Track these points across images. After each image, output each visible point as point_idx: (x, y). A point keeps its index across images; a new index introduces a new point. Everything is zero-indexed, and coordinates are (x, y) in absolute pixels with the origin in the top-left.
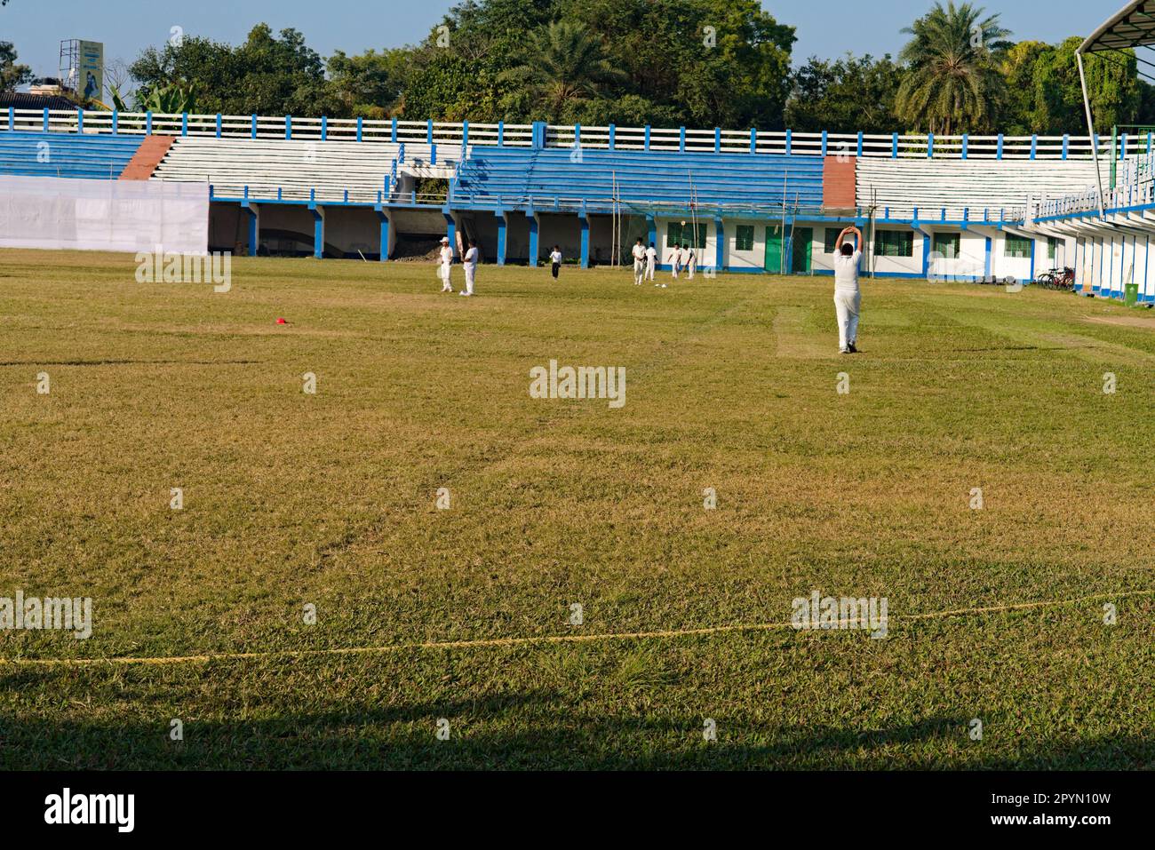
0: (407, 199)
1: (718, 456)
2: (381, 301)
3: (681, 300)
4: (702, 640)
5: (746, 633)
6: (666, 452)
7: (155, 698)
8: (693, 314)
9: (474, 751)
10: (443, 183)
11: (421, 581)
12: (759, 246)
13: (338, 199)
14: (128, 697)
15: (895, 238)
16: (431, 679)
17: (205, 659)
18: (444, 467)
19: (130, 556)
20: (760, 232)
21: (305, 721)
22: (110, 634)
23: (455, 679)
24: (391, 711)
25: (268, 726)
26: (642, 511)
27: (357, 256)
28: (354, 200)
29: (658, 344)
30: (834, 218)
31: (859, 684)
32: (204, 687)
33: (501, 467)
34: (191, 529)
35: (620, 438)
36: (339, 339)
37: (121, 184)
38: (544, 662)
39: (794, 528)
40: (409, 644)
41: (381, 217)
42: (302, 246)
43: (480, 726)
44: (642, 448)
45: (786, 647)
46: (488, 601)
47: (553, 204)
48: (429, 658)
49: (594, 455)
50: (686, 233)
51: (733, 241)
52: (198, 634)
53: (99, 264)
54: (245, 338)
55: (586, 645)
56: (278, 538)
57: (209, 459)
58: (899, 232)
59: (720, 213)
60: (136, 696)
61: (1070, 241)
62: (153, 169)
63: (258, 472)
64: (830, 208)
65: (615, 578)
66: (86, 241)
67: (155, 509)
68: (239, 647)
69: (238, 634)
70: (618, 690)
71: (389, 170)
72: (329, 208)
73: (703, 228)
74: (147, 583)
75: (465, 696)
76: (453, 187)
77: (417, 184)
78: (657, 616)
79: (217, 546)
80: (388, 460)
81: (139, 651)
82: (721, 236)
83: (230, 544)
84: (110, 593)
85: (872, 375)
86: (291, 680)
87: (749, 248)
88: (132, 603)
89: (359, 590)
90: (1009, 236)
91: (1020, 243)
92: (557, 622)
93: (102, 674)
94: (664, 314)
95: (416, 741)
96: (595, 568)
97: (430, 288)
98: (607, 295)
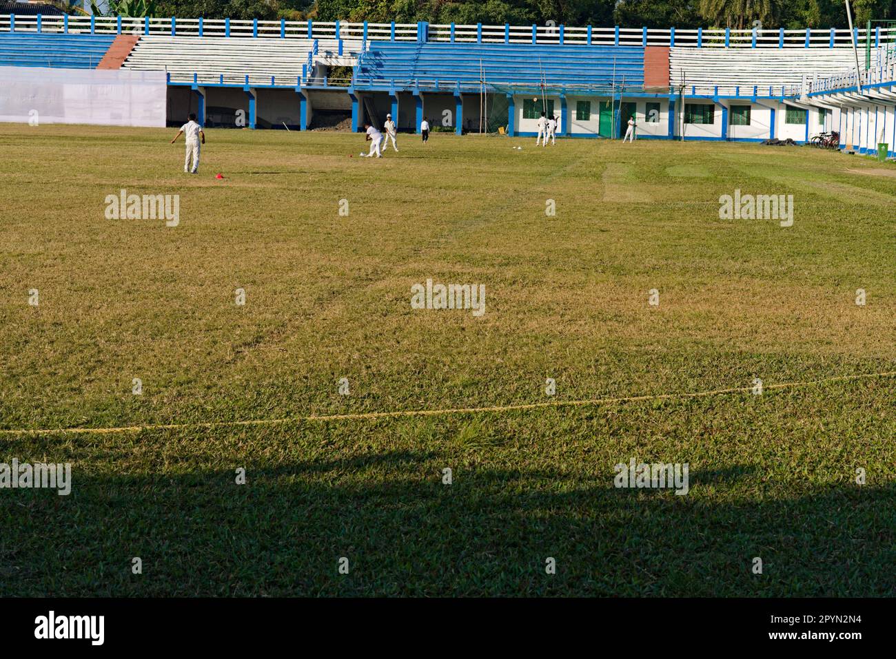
0: (320, 83)
1: (550, 275)
2: (299, 161)
3: (533, 159)
4: (526, 414)
5: (559, 408)
6: (509, 273)
7: (97, 458)
8: (540, 169)
9: (341, 497)
10: (349, 70)
11: (312, 370)
12: (595, 117)
13: (267, 83)
14: (75, 458)
15: (700, 110)
16: (312, 444)
17: (139, 429)
18: (337, 285)
19: (87, 353)
20: (595, 106)
21: (211, 475)
22: (66, 411)
23: (331, 443)
24: (280, 467)
25: (182, 480)
27: (282, 127)
28: (279, 84)
29: (511, 192)
30: (652, 95)
31: (643, 445)
32: (136, 450)
33: (380, 285)
34: (136, 332)
35: (472, 262)
36: (263, 190)
37: (98, 72)
38: (401, 430)
39: (604, 329)
40: (297, 417)
41: (300, 97)
43: (347, 477)
44: (492, 270)
45: (590, 418)
46: (362, 385)
47: (434, 86)
48: (312, 428)
50: (538, 107)
51: (574, 113)
52: (134, 410)
53: (82, 134)
55: (433, 418)
56: (202, 339)
57: (154, 280)
58: (703, 105)
59: (564, 91)
60: (82, 456)
61: (836, 111)
62: (123, 62)
63: (191, 290)
64: (650, 86)
65: (462, 367)
66: (71, 118)
67: (109, 318)
68: (165, 420)
69: (166, 411)
70: (456, 451)
71: (306, 60)
72: (259, 90)
73: (551, 103)
74: (98, 373)
75: (337, 456)
76: (356, 73)
77: (328, 71)
78: (492, 396)
80: (294, 281)
81: (88, 423)
82: (565, 109)
83: (165, 343)
84: (70, 380)
85: (676, 214)
86: (204, 445)
87: (587, 118)
88: (86, 388)
89: (262, 377)
90: (789, 108)
91: (797, 113)
92: (414, 401)
93: (58, 440)
94: (518, 169)
95: (296, 489)
96: (447, 360)
97: (338, 150)
98: (475, 155)
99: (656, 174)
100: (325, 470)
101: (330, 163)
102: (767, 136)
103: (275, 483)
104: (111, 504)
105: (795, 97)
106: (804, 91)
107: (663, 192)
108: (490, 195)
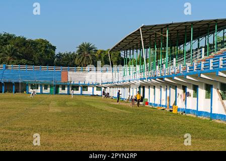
3: (31, 100)
6: (21, 133)
8: (33, 103)
12: (49, 89)
15: (75, 87)
20: (49, 86)
35: (12, 129)
44: (17, 132)
47: (7, 81)
50: (34, 86)
51: (44, 88)
59: (41, 82)
61: (108, 88)
64: (63, 81)
73: (38, 85)
82: (41, 87)
85: (67, 115)
87: (47, 89)
90: (97, 87)
91: (99, 88)
94: (28, 103)
98: (17, 99)
99: (63, 104)
102: (92, 94)
105: (98, 84)
106: (100, 82)
107: (64, 109)
108: (20, 110)
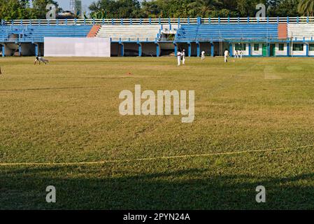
0: (163, 40)
1: (246, 106)
2: (156, 67)
3: (239, 64)
4: (239, 155)
5: (250, 153)
6: (231, 105)
7: (89, 172)
8: (241, 68)
9: (174, 185)
10: (173, 35)
11: (163, 141)
12: (260, 49)
13: (145, 41)
14: (82, 172)
15: (298, 46)
16: (163, 167)
17: (103, 162)
19: (85, 136)
20: (260, 45)
21: (129, 178)
22: (78, 156)
23: (170, 166)
24: (153, 175)
25: (119, 179)
26: (224, 121)
27: (150, 56)
28: (149, 41)
30: (281, 41)
31: (281, 166)
32: (103, 170)
35: (218, 101)
36: (144, 78)
37: (87, 38)
38: (195, 161)
39: (266, 124)
40: (158, 157)
41: (157, 45)
42: (136, 54)
43: (176, 178)
44: (225, 104)
45: (262, 156)
46: (180, 146)
47: (203, 40)
48: (163, 161)
49: (212, 106)
50: (240, 46)
51: (253, 48)
52: (102, 156)
53: (81, 60)
54: (119, 78)
55: (206, 157)
56: (124, 130)
57: (107, 110)
58: (299, 44)
59: (249, 40)
60: (84, 172)
62: (96, 34)
64: (280, 38)
65: (216, 139)
66: (78, 55)
67: (92, 124)
68: (112, 159)
69: (113, 156)
70: (214, 169)
71: (158, 32)
72: (143, 43)
73: (245, 45)
74: (89, 143)
75: (172, 171)
76: (176, 36)
77: (166, 35)
78: (226, 149)
79: (108, 133)
81: (86, 160)
82: (250, 47)
84: (79, 146)
85: (291, 83)
86: (126, 167)
87: (258, 50)
88: (85, 148)
89: (146, 143)
92: (199, 151)
93: (76, 167)
94: (234, 69)
95: (158, 183)
96: (210, 136)
97: (170, 63)
98: (218, 64)
99: (284, 69)
100: (168, 175)
101: (167, 68)
103: (151, 180)
104: (94, 188)
107: (285, 75)
108: (224, 78)
